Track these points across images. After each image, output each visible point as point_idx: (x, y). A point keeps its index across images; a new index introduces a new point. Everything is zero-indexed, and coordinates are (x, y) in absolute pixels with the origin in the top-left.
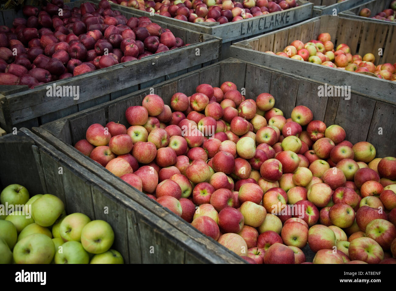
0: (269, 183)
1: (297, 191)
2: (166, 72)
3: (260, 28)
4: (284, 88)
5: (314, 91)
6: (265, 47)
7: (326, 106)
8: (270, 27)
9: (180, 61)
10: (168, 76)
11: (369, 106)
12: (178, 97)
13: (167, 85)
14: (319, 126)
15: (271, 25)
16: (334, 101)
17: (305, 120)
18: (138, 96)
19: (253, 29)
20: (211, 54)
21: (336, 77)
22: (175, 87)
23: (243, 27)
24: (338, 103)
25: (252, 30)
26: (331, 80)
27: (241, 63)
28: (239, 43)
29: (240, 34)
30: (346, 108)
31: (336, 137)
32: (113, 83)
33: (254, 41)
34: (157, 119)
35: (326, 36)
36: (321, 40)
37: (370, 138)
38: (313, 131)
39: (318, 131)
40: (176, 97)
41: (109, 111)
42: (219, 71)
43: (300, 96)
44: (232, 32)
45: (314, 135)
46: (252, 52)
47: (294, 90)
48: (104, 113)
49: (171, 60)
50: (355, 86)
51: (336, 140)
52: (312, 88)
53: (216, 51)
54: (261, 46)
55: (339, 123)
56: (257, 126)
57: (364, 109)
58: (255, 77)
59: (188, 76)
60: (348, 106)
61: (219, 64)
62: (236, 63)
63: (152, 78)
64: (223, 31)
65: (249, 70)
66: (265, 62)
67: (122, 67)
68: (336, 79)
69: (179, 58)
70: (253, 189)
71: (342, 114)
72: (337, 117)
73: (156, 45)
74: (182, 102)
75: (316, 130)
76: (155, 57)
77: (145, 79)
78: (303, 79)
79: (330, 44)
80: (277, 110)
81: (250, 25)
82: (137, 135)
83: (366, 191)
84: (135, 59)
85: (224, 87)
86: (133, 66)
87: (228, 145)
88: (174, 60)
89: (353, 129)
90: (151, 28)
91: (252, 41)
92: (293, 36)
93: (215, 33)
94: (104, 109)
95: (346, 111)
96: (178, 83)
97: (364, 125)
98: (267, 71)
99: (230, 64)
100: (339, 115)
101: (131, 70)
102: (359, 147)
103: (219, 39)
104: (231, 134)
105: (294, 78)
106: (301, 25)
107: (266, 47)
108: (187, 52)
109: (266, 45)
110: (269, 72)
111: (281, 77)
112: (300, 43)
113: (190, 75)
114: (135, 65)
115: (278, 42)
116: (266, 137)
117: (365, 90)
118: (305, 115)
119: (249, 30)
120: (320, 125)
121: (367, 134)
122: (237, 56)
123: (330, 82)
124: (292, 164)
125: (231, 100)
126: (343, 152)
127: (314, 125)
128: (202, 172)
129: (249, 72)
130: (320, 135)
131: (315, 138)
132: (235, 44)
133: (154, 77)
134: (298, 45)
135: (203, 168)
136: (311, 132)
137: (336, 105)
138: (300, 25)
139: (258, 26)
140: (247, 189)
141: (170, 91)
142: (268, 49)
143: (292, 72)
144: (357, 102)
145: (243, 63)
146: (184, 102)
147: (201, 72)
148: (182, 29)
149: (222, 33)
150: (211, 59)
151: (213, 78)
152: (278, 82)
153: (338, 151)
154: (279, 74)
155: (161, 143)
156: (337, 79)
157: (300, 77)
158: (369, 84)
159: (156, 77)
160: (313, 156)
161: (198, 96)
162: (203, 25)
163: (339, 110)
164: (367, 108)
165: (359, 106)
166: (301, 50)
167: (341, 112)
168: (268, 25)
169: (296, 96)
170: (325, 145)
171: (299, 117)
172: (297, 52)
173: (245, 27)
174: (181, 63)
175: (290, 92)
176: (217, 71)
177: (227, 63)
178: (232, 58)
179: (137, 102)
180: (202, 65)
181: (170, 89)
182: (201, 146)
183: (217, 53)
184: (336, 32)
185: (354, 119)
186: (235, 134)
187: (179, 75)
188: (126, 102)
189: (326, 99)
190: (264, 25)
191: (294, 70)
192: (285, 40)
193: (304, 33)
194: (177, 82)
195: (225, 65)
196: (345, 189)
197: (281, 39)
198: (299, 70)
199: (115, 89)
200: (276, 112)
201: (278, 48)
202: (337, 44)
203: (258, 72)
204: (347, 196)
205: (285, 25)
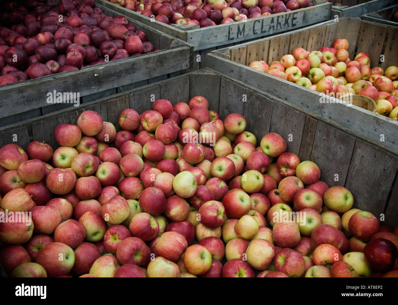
0: (207, 230)
1: (236, 245)
2: (115, 84)
3: (256, 32)
4: (258, 109)
5: (288, 116)
6: (255, 55)
7: (301, 137)
8: (269, 31)
9: (134, 72)
10: (121, 88)
11: (348, 143)
12: (126, 114)
13: (115, 99)
14: (289, 160)
15: (270, 28)
16: (309, 132)
17: (274, 151)
18: (73, 112)
19: (246, 33)
20: (178, 64)
21: (315, 102)
22: (125, 102)
23: (231, 31)
24: (314, 134)
25: (244, 35)
26: (309, 105)
27: (215, 76)
28: (217, 51)
29: (227, 39)
30: (322, 141)
31: (306, 177)
32: (41, 97)
33: (239, 49)
34: (94, 140)
35: (343, 43)
36: (336, 47)
37: (349, 182)
38: (282, 165)
39: (288, 166)
40: (124, 114)
41: (33, 129)
42: (188, 84)
43: (274, 120)
44: (216, 36)
45: (283, 169)
46: (228, 63)
47: (268, 112)
48: (27, 131)
49: (121, 71)
50: (336, 116)
51: (307, 180)
52: (286, 113)
53: (186, 60)
54: (250, 54)
55: (315, 158)
56: (218, 153)
57: (342, 147)
58: (229, 92)
59: (145, 89)
60: (325, 140)
61: (189, 75)
62: (209, 75)
63: (95, 91)
64: (204, 36)
65: (223, 85)
66: (240, 76)
67: (52, 79)
68: (314, 104)
69: (133, 68)
70: (171, 241)
71: (319, 149)
72: (312, 151)
73: (112, 51)
74: (130, 121)
75: (286, 165)
76: (99, 67)
77: (86, 93)
78: (278, 101)
79: (343, 53)
80: (249, 134)
81: (241, 28)
82: (63, 158)
83: (317, 258)
84: (75, 68)
85: (193, 102)
86: (67, 78)
87: (162, 180)
88: (125, 70)
89: (331, 168)
90: (115, 30)
91: (236, 48)
92: (297, 43)
93: (191, 38)
94: (25, 127)
95: (322, 146)
96: (129, 97)
97: (342, 165)
98: (241, 88)
99: (201, 75)
100: (315, 149)
101: (64, 82)
102: (332, 193)
103: (189, 47)
104: (183, 162)
105: (268, 98)
106: (309, 30)
107: (257, 55)
108: (143, 61)
109: (257, 52)
110: (243, 89)
111: (255, 95)
112: (302, 52)
113: (148, 88)
114: (70, 77)
115: (274, 50)
116: (220, 170)
117: (347, 122)
118: (274, 145)
119: (239, 35)
120: (291, 159)
121: (345, 177)
122: (213, 66)
123: (308, 107)
124: (239, 209)
125: (195, 119)
126: (308, 198)
127: (283, 159)
128: (115, 214)
129: (223, 87)
130: (291, 171)
131: (285, 175)
132: (213, 51)
133: (98, 89)
134: (299, 54)
135: (118, 208)
136: (280, 167)
137: (312, 136)
138: (307, 29)
139: (252, 30)
140: (164, 240)
141: (119, 106)
142: (260, 58)
143: (268, 91)
144: (335, 137)
145: (217, 76)
146: (132, 121)
147: (162, 84)
148: (156, 32)
149: (202, 38)
150: (179, 69)
151: (179, 91)
152: (252, 101)
153: (301, 197)
154: (253, 92)
155: (84, 171)
156: (317, 105)
157: (275, 98)
158: (352, 115)
159: (101, 90)
160: (277, 198)
161: (148, 115)
162: (179, 28)
163: (315, 143)
164: (346, 146)
165: (337, 141)
166: (302, 59)
167: (317, 146)
168: (266, 28)
169: (270, 120)
170: (290, 186)
171: (268, 148)
172: (295, 63)
173: (235, 31)
174: (135, 74)
175: (264, 115)
176: (186, 84)
177: (199, 75)
178: (208, 68)
179: (72, 118)
180: (169, 76)
181: (119, 104)
182: (138, 176)
183: (187, 62)
184: (357, 38)
185: (331, 157)
186: (188, 162)
187: (135, 87)
188: (57, 119)
189: (301, 128)
190: (261, 28)
191: (270, 89)
192: (285, 47)
193: (313, 39)
194: (127, 96)
195: (196, 76)
196: (288, 252)
197: (279, 46)
198: (276, 89)
199: (45, 104)
200: (248, 136)
201: (275, 56)
202: (357, 52)
203: (232, 87)
204: (289, 262)
205: (290, 28)
